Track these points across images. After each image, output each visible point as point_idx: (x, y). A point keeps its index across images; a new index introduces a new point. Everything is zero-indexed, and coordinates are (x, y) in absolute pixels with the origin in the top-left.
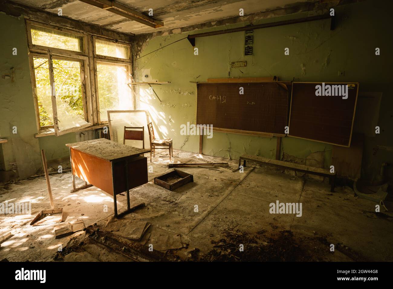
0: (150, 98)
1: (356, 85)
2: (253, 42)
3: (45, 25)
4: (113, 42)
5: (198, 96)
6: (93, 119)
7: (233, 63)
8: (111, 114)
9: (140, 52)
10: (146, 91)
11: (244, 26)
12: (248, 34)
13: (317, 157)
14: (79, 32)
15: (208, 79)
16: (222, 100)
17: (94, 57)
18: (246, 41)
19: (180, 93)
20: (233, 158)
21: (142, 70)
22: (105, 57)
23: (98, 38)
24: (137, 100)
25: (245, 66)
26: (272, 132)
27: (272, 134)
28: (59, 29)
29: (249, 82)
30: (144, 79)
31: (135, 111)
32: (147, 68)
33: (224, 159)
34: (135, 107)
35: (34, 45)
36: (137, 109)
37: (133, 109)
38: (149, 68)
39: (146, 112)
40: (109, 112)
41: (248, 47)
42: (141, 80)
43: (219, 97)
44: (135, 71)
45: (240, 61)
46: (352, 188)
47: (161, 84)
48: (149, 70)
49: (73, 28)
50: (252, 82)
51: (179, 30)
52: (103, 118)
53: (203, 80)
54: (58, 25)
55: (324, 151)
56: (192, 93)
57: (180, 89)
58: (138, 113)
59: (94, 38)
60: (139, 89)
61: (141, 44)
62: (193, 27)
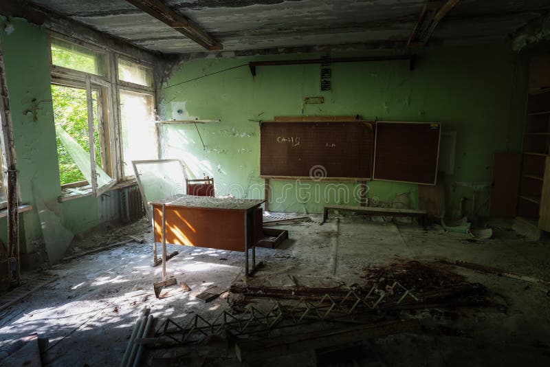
0: (187, 143)
1: (439, 125)
2: (330, 76)
3: (66, 37)
4: (136, 62)
5: (261, 139)
6: (117, 173)
7: (308, 99)
8: (138, 166)
9: (168, 78)
10: (179, 132)
11: (319, 57)
12: (325, 67)
13: (403, 199)
14: (101, 48)
15: (275, 118)
16: (295, 143)
17: (117, 84)
18: (323, 75)
19: (234, 134)
20: (310, 211)
21: (172, 103)
22: (128, 83)
23: (121, 56)
24: (162, 144)
25: (322, 103)
26: (356, 177)
27: (356, 179)
28: (80, 44)
29: (328, 121)
30: (175, 116)
31: (160, 161)
32: (181, 101)
33: (298, 213)
34: (160, 156)
35: (55, 66)
36: (163, 158)
37: (157, 159)
38: (183, 101)
39: (180, 162)
40: (134, 163)
41: (325, 81)
42: (171, 117)
43: (291, 139)
44: (160, 105)
45: (315, 96)
46: (441, 224)
47: (203, 123)
48: (184, 103)
49: (96, 42)
50: (331, 121)
51: (233, 54)
52: (129, 172)
53: (269, 117)
54: (80, 38)
55: (409, 193)
56: (253, 134)
57: (234, 129)
58: (165, 164)
59: (116, 57)
60: (166, 130)
61: (170, 66)
62: (253, 52)
